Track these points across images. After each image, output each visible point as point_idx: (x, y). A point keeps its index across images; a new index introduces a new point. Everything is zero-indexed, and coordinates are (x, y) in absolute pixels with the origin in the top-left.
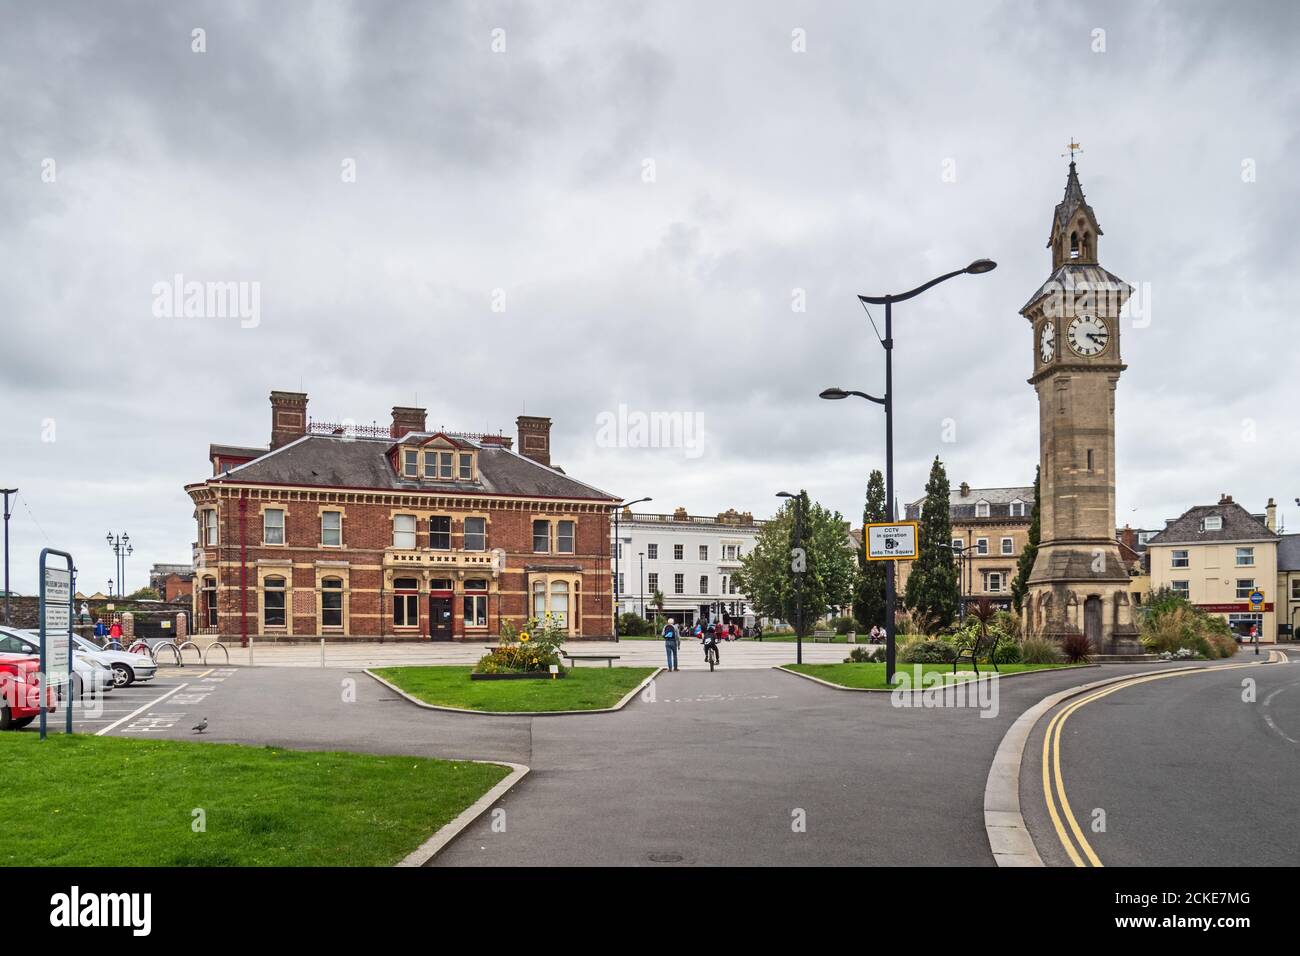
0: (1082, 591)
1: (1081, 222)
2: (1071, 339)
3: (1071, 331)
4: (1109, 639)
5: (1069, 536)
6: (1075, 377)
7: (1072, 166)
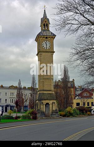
0: (45, 102)
1: (46, 22)
2: (43, 46)
3: (43, 44)
4: (51, 113)
5: (42, 89)
6: (43, 54)
7: (45, 10)
